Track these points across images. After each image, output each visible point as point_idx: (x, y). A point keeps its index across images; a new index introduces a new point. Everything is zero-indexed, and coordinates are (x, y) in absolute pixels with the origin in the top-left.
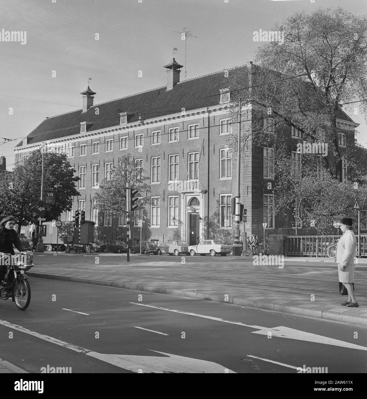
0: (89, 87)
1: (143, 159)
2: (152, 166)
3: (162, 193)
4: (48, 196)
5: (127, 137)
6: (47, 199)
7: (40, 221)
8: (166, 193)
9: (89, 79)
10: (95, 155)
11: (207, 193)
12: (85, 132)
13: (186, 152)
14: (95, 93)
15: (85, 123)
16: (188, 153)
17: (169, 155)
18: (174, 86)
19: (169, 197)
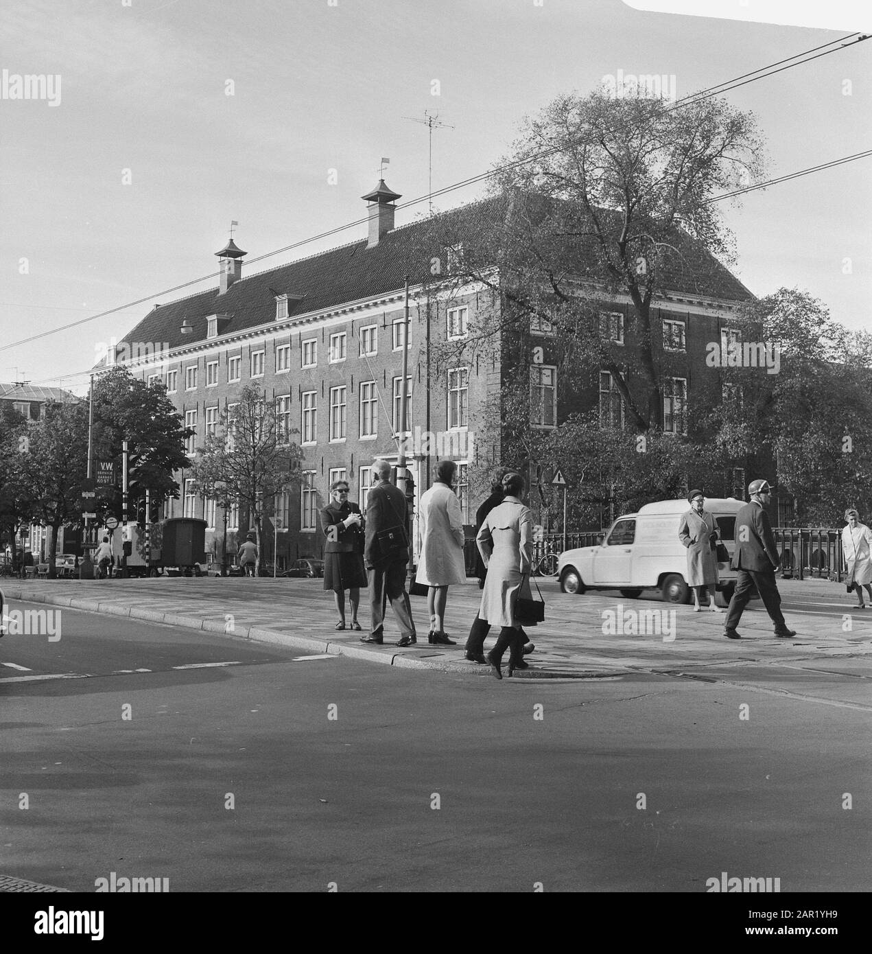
0: (232, 240)
1: (316, 392)
2: (332, 406)
3: (348, 461)
4: (100, 470)
5: (288, 345)
6: (100, 475)
7: (86, 519)
8: (356, 462)
9: (232, 224)
10: (232, 384)
11: (426, 460)
12: (215, 336)
13: (389, 377)
14: (245, 253)
15: (214, 317)
16: (393, 378)
17: (360, 383)
18: (380, 238)
19: (362, 468)
